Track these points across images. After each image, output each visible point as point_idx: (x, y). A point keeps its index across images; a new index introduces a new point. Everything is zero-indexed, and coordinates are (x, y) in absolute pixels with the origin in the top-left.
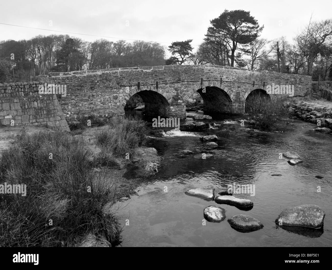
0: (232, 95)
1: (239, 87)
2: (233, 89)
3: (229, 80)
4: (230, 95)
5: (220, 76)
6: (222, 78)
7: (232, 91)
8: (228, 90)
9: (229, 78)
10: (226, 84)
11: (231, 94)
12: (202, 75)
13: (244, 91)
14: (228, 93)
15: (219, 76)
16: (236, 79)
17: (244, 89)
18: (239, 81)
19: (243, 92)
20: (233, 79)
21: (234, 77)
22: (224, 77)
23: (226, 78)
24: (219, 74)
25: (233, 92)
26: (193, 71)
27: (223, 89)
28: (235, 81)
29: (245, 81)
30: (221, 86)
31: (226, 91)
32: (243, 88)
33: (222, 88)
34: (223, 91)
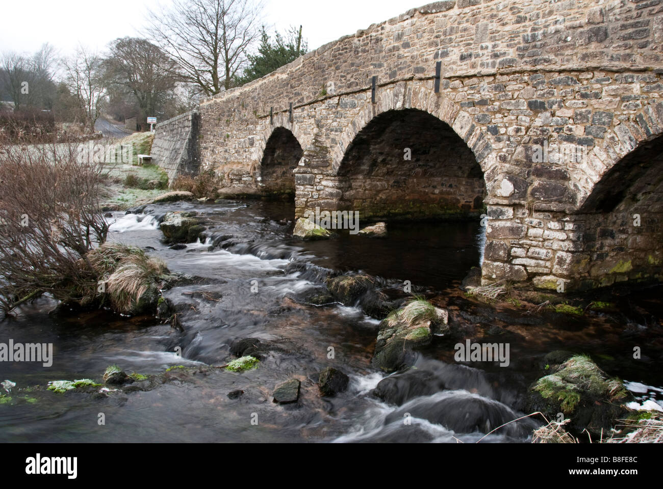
0: (494, 154)
1: (536, 107)
2: (497, 119)
3: (473, 66)
4: (482, 156)
5: (436, 56)
6: (445, 60)
7: (494, 131)
8: (473, 127)
9: (477, 56)
10: (463, 93)
11: (487, 147)
12: (375, 65)
13: (579, 131)
14: (470, 144)
15: (430, 53)
16: (512, 53)
17: (578, 117)
18: (535, 62)
19: (570, 139)
20: (496, 56)
21: (502, 47)
22: (455, 55)
23: (463, 58)
24: (431, 45)
25: (499, 140)
26: (352, 53)
27: (447, 121)
28: (508, 70)
29: (585, 57)
30: (437, 106)
31: (462, 133)
32: (569, 113)
33: (442, 115)
34: (444, 129)
